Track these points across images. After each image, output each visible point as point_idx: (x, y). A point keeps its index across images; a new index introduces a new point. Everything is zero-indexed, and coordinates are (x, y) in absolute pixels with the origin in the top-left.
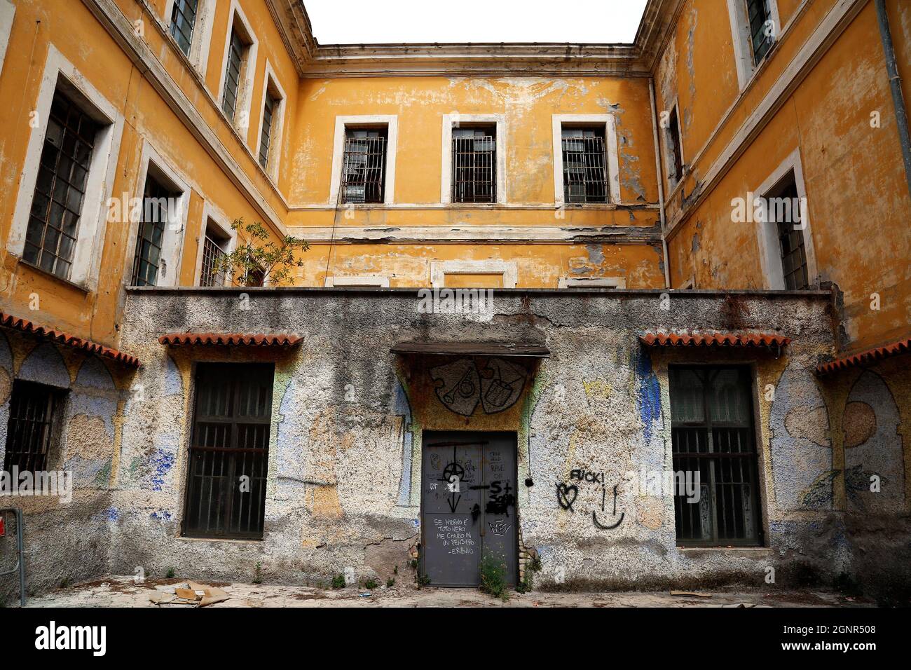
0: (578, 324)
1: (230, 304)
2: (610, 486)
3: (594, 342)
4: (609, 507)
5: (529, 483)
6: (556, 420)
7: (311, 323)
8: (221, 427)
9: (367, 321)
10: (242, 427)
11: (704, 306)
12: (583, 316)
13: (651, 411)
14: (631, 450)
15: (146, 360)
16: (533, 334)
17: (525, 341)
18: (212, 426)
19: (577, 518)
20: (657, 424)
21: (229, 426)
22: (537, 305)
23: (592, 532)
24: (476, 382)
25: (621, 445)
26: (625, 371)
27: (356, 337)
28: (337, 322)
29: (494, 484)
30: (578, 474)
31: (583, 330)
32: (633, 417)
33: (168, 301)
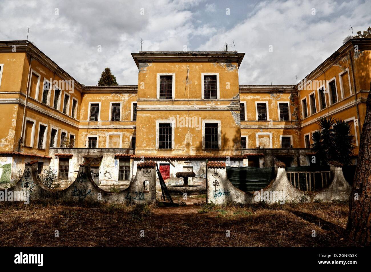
0: (108, 153)
1: (64, 150)
2: (110, 174)
3: (110, 155)
4: (110, 176)
5: (100, 173)
6: (104, 165)
7: (74, 152)
8: (63, 166)
9: (81, 152)
10: (66, 166)
11: (124, 150)
12: (108, 152)
13: (116, 164)
14: (113, 169)
15: (53, 157)
16: (102, 154)
17: (101, 155)
18: (62, 166)
19: (106, 177)
20: (117, 166)
21: (64, 166)
22: (103, 150)
23: (108, 179)
24: (94, 160)
25: (112, 168)
26: (113, 159)
27: (80, 154)
28: (77, 152)
29: (97, 173)
30: (106, 172)
31: (108, 154)
32: (114, 165)
33: (55, 149)
